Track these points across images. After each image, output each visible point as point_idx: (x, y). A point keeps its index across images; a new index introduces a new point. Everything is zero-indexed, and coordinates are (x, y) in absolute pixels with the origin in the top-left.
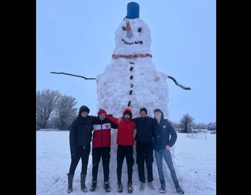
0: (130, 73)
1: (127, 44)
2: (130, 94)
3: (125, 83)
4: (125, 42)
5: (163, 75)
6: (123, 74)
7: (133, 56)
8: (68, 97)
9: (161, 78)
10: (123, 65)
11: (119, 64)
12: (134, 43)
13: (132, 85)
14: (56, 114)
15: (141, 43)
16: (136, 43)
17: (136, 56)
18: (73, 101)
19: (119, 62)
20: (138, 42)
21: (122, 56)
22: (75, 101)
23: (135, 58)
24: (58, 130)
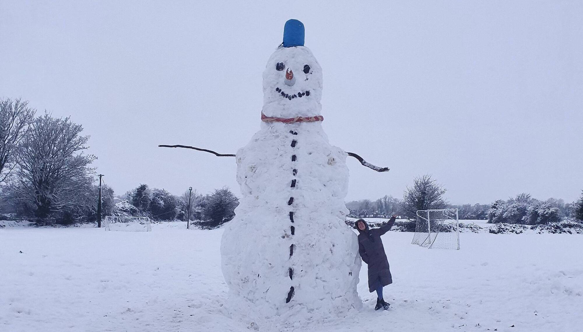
0: (292, 151)
1: (285, 98)
2: (291, 187)
3: (284, 167)
4: (283, 94)
5: (340, 152)
6: (281, 152)
7: (296, 120)
8: (58, 121)
9: (337, 159)
10: (281, 137)
11: (274, 134)
12: (298, 96)
13: (295, 171)
14: (21, 174)
15: (308, 93)
16: (300, 95)
17: (300, 120)
18: (74, 135)
19: (275, 131)
20: (303, 94)
21: (278, 120)
22: (79, 134)
23: (298, 122)
24: (31, 225)
